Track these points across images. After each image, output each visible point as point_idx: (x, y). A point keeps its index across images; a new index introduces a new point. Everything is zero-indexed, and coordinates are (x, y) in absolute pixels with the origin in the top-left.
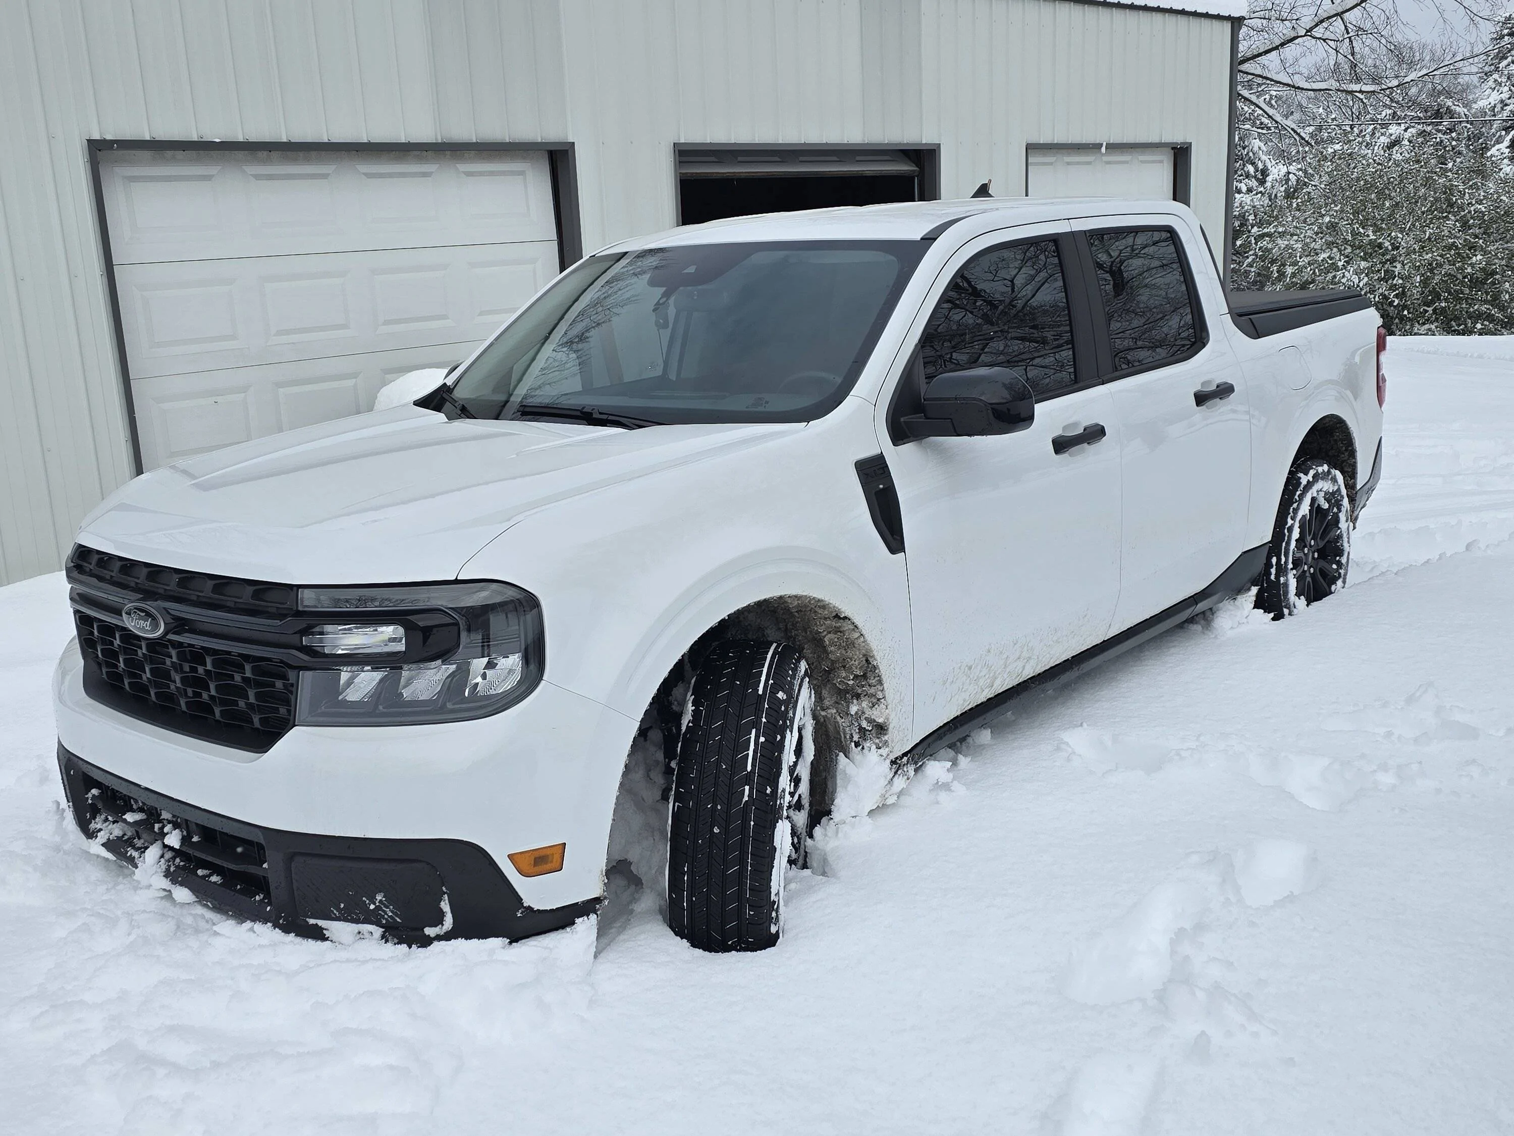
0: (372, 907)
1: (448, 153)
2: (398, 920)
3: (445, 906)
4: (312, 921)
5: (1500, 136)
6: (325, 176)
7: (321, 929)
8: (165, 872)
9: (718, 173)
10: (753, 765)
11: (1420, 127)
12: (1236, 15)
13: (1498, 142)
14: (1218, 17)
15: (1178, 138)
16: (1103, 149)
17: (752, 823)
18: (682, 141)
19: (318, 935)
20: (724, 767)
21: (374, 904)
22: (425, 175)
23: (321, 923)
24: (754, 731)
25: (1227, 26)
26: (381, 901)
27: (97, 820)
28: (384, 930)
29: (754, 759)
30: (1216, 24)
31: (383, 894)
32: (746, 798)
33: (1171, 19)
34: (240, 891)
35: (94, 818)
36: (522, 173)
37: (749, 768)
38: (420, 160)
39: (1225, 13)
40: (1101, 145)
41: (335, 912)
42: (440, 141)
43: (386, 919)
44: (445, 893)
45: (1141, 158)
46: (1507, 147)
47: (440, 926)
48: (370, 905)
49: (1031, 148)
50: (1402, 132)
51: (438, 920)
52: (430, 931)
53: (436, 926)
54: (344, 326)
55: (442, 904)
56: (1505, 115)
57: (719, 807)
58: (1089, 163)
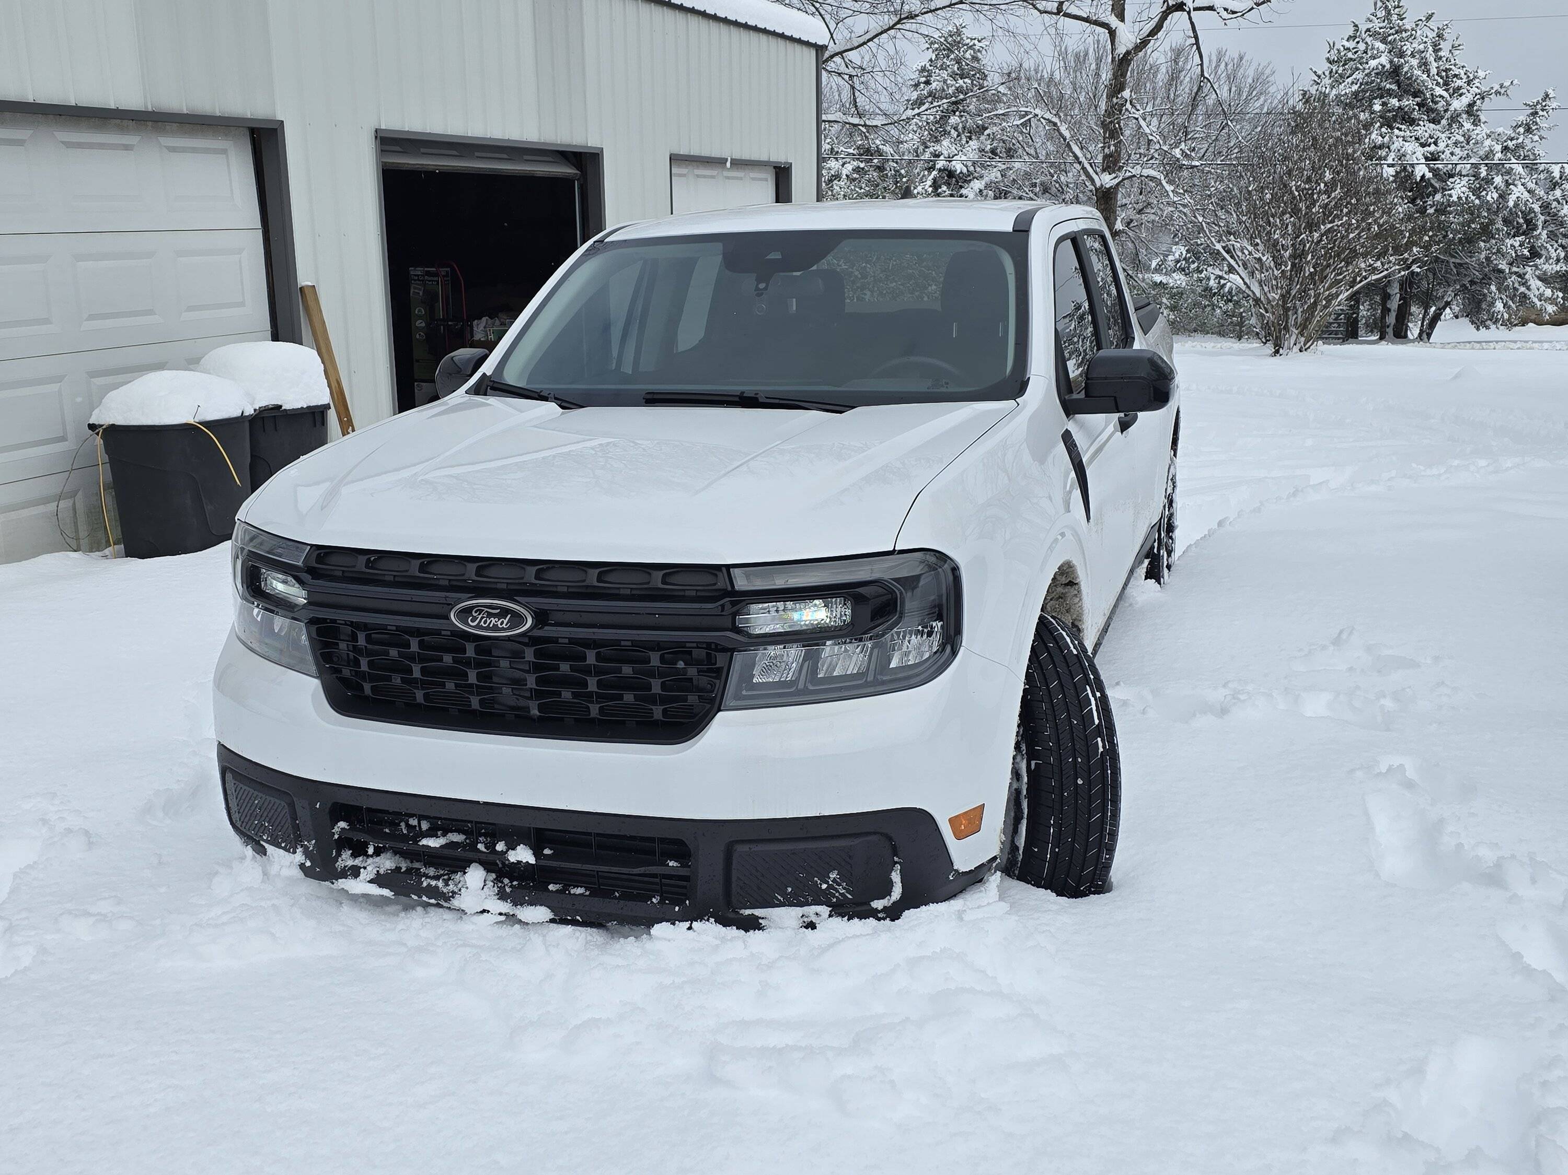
0: (824, 886)
1: (150, 124)
2: (850, 896)
3: (896, 877)
4: (748, 912)
5: (924, 176)
6: (20, 143)
7: (758, 918)
8: (498, 894)
9: (408, 164)
10: (1099, 718)
11: (855, 163)
12: (820, 43)
13: (921, 181)
14: (808, 44)
15: (779, 157)
16: (728, 164)
17: (1109, 772)
18: (383, 127)
19: (752, 924)
20: (1075, 722)
21: (827, 883)
22: (127, 148)
23: (758, 912)
24: (1088, 688)
25: (813, 52)
26: (834, 880)
27: (344, 856)
28: (830, 909)
29: (1097, 710)
30: (805, 50)
31: (836, 872)
32: (1101, 750)
33: (773, 41)
34: (619, 898)
35: (340, 855)
36: (224, 151)
37: (1097, 722)
38: (122, 130)
39: (813, 41)
40: (727, 160)
41: (779, 897)
42: (150, 110)
43: (837, 897)
44: (896, 863)
45: (752, 175)
46: (930, 186)
47: (888, 897)
48: (821, 885)
49: (674, 159)
50: (841, 167)
51: (886, 891)
52: (878, 904)
53: (883, 898)
54: (47, 321)
55: (893, 874)
56: (927, 156)
57: (1080, 760)
58: (713, 177)
